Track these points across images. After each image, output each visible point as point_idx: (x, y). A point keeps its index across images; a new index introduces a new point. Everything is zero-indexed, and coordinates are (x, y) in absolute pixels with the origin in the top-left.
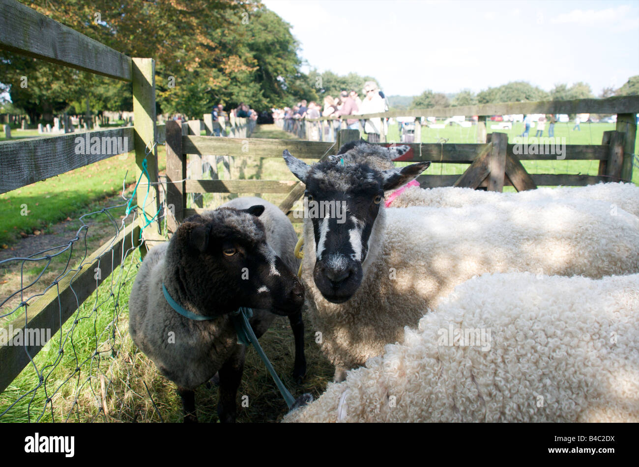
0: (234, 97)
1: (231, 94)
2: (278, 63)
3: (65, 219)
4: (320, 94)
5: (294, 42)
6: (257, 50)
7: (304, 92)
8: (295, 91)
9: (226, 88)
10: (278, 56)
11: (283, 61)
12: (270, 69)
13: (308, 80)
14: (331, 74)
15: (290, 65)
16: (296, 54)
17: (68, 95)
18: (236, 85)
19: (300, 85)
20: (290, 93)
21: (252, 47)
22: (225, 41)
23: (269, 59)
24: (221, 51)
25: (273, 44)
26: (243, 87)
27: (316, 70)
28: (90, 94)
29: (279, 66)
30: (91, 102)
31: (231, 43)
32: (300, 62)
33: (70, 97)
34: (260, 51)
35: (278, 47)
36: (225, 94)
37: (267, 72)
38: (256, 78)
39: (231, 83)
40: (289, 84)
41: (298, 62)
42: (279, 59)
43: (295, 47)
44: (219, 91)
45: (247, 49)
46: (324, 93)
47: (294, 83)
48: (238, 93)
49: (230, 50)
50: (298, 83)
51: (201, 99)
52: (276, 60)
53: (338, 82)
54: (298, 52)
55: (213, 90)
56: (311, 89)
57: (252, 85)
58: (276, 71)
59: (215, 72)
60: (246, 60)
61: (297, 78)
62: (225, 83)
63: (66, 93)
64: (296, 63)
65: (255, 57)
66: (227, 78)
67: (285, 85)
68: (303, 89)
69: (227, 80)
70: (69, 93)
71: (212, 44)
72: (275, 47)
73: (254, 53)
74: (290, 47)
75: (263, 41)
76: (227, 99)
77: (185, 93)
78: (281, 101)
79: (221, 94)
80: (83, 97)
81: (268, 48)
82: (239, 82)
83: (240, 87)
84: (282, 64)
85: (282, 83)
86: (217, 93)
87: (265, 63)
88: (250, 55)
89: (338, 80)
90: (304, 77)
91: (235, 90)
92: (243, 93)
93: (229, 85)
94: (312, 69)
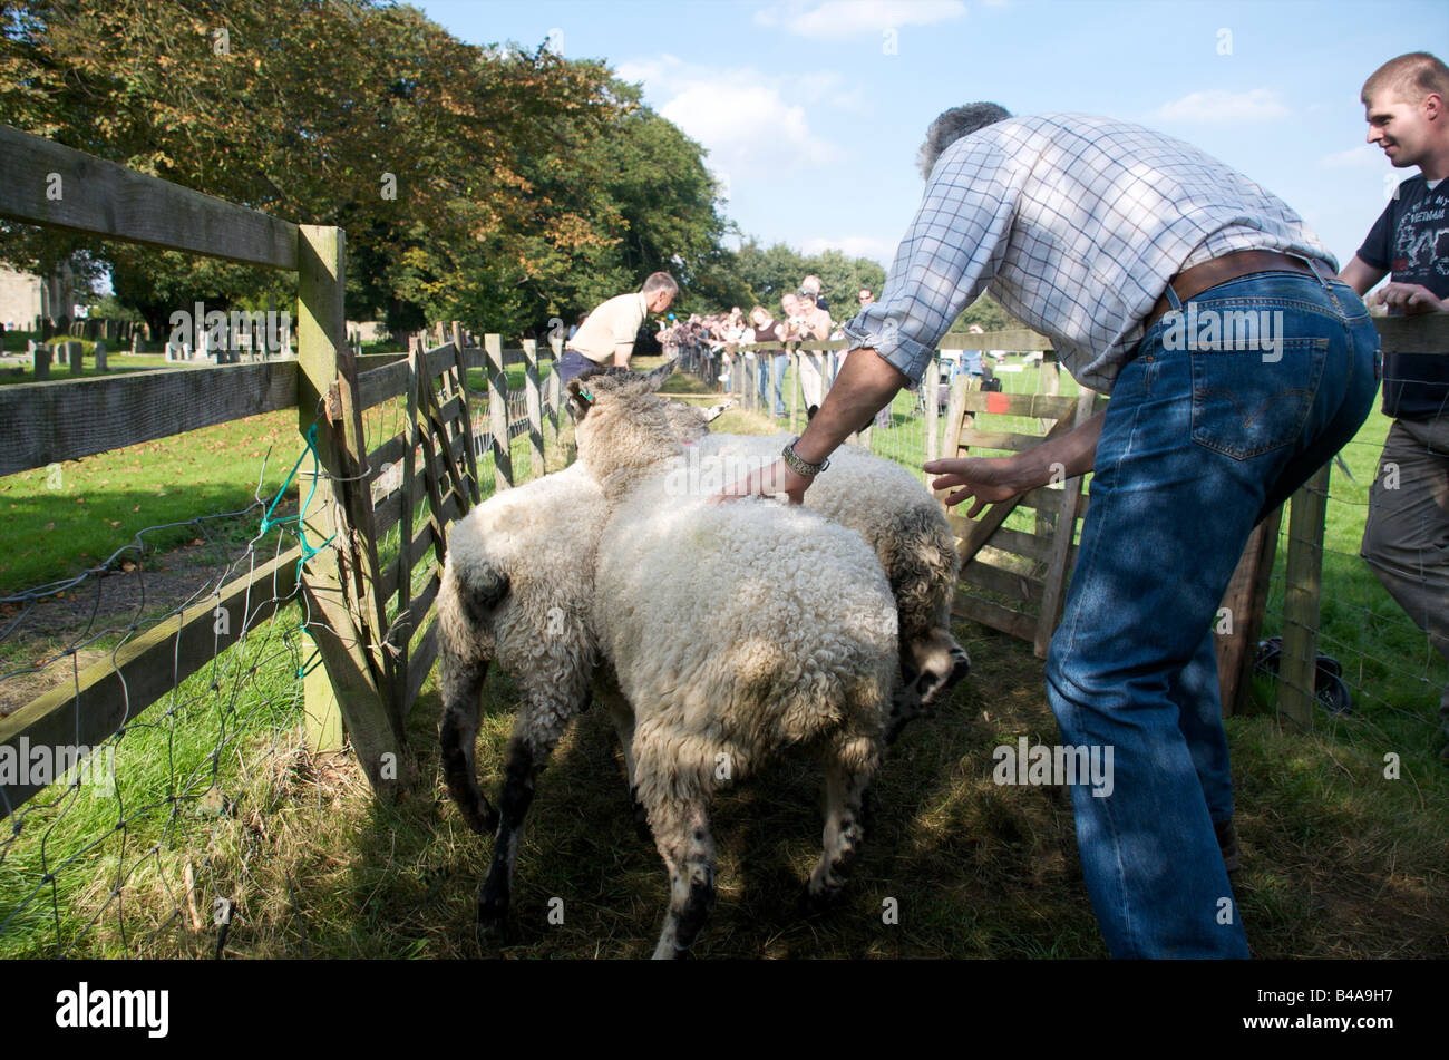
0: (578, 297)
1: (571, 291)
2: (674, 228)
3: (190, 542)
4: (761, 294)
5: (709, 185)
6: (629, 200)
7: (728, 290)
8: (708, 287)
9: (561, 277)
10: (674, 213)
11: (683, 224)
12: (656, 239)
13: (738, 264)
14: (787, 253)
15: (698, 232)
16: (712, 210)
17: (229, 284)
18: (583, 273)
19: (721, 274)
20: (699, 291)
21: (618, 193)
22: (563, 179)
23: (655, 218)
24: (553, 201)
25: (663, 188)
26: (598, 277)
27: (753, 244)
28: (277, 283)
29: (676, 235)
30: (279, 299)
31: (576, 183)
32: (721, 227)
33: (233, 287)
34: (638, 200)
35: (674, 195)
36: (557, 290)
37: (649, 244)
38: (625, 257)
39: (573, 267)
40: (697, 273)
41: (717, 227)
42: (676, 220)
43: (710, 195)
44: (545, 283)
45: (609, 196)
46: (770, 292)
47: (706, 270)
48: (587, 288)
49: (573, 198)
50: (715, 269)
51: (505, 299)
52: (670, 221)
53: (800, 270)
54: (716, 206)
55: (533, 281)
56: (742, 283)
57: (616, 272)
58: (668, 243)
59: (539, 244)
60: (605, 219)
61: (713, 260)
62: (559, 267)
63: (226, 279)
64: (711, 228)
65: (624, 214)
66: (565, 257)
67: (686, 275)
68: (726, 283)
69: (565, 262)
70: (232, 280)
71: (527, 186)
72: (669, 193)
73: (622, 205)
74: (701, 194)
75: (643, 180)
76: (562, 301)
77: (471, 286)
78: (678, 309)
79: (551, 291)
80: (261, 288)
81: (652, 196)
82: (590, 265)
83: (591, 277)
84: (681, 230)
85: (681, 271)
86: (543, 287)
87: (646, 228)
88: (614, 210)
89: (802, 265)
90: (728, 259)
91: (581, 282)
92: (598, 289)
93: (569, 271)
94: (747, 241)
